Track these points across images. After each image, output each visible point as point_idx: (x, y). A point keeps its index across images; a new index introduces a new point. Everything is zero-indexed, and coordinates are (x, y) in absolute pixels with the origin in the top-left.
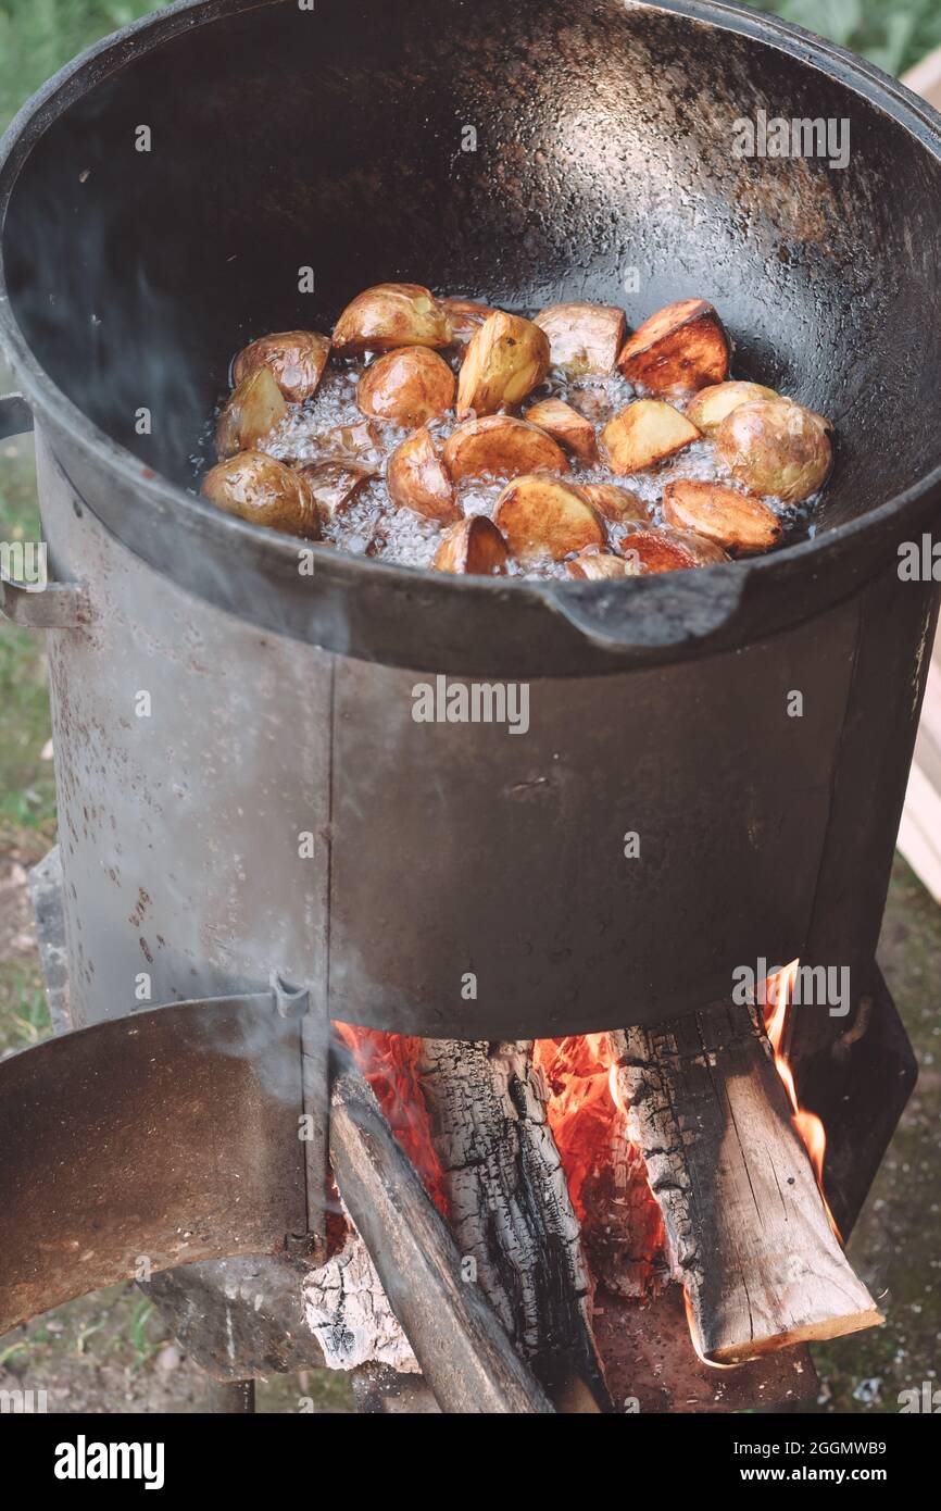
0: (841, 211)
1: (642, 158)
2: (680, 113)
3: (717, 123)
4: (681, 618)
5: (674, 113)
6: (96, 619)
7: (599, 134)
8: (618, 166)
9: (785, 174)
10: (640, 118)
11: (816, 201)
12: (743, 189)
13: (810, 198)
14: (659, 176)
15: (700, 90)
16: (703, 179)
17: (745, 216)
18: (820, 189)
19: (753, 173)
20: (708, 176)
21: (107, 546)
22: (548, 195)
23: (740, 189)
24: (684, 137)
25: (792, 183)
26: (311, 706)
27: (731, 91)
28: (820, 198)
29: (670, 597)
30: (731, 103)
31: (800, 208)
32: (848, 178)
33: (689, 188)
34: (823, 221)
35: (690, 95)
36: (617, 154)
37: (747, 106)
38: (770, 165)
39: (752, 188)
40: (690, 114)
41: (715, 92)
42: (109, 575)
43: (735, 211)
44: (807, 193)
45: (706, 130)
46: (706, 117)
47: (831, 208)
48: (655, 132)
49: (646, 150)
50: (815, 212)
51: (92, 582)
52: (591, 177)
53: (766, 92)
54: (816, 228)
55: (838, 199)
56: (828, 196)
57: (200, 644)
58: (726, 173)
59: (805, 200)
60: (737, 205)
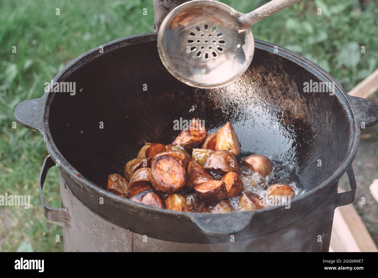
0: (309, 110)
1: (252, 92)
2: (263, 79)
3: (274, 82)
4: (231, 226)
5: (262, 79)
6: (70, 220)
7: (240, 85)
8: (245, 94)
9: (293, 98)
10: (252, 80)
11: (302, 107)
12: (281, 103)
13: (300, 106)
14: (257, 98)
15: (269, 72)
16: (270, 99)
17: (281, 110)
18: (303, 103)
19: (284, 98)
20: (271, 98)
21: (72, 197)
22: (224, 102)
23: (280, 102)
24: (265, 87)
25: (295, 101)
26: (127, 248)
27: (278, 73)
28: (303, 106)
29: (229, 220)
30: (278, 76)
31: (297, 108)
32: (311, 100)
33: (266, 102)
34: (304, 113)
35: (266, 74)
36: (245, 91)
37: (283, 77)
38: (289, 95)
39: (284, 102)
40: (266, 79)
41: (274, 73)
42: (73, 206)
43: (279, 109)
44: (299, 104)
45: (271, 84)
46: (271, 80)
47: (306, 109)
48: (256, 84)
49: (253, 90)
50: (302, 110)
51: (69, 208)
52: (237, 97)
53: (288, 73)
54: (301, 115)
55: (308, 106)
56: (305, 105)
57: (96, 228)
58: (277, 97)
59: (299, 106)
60: (279, 107)
